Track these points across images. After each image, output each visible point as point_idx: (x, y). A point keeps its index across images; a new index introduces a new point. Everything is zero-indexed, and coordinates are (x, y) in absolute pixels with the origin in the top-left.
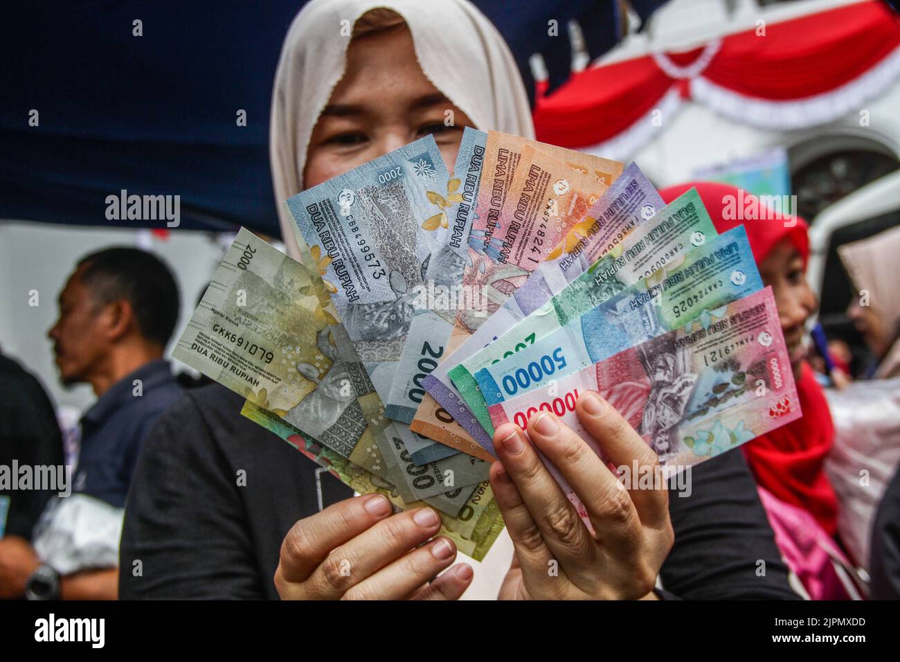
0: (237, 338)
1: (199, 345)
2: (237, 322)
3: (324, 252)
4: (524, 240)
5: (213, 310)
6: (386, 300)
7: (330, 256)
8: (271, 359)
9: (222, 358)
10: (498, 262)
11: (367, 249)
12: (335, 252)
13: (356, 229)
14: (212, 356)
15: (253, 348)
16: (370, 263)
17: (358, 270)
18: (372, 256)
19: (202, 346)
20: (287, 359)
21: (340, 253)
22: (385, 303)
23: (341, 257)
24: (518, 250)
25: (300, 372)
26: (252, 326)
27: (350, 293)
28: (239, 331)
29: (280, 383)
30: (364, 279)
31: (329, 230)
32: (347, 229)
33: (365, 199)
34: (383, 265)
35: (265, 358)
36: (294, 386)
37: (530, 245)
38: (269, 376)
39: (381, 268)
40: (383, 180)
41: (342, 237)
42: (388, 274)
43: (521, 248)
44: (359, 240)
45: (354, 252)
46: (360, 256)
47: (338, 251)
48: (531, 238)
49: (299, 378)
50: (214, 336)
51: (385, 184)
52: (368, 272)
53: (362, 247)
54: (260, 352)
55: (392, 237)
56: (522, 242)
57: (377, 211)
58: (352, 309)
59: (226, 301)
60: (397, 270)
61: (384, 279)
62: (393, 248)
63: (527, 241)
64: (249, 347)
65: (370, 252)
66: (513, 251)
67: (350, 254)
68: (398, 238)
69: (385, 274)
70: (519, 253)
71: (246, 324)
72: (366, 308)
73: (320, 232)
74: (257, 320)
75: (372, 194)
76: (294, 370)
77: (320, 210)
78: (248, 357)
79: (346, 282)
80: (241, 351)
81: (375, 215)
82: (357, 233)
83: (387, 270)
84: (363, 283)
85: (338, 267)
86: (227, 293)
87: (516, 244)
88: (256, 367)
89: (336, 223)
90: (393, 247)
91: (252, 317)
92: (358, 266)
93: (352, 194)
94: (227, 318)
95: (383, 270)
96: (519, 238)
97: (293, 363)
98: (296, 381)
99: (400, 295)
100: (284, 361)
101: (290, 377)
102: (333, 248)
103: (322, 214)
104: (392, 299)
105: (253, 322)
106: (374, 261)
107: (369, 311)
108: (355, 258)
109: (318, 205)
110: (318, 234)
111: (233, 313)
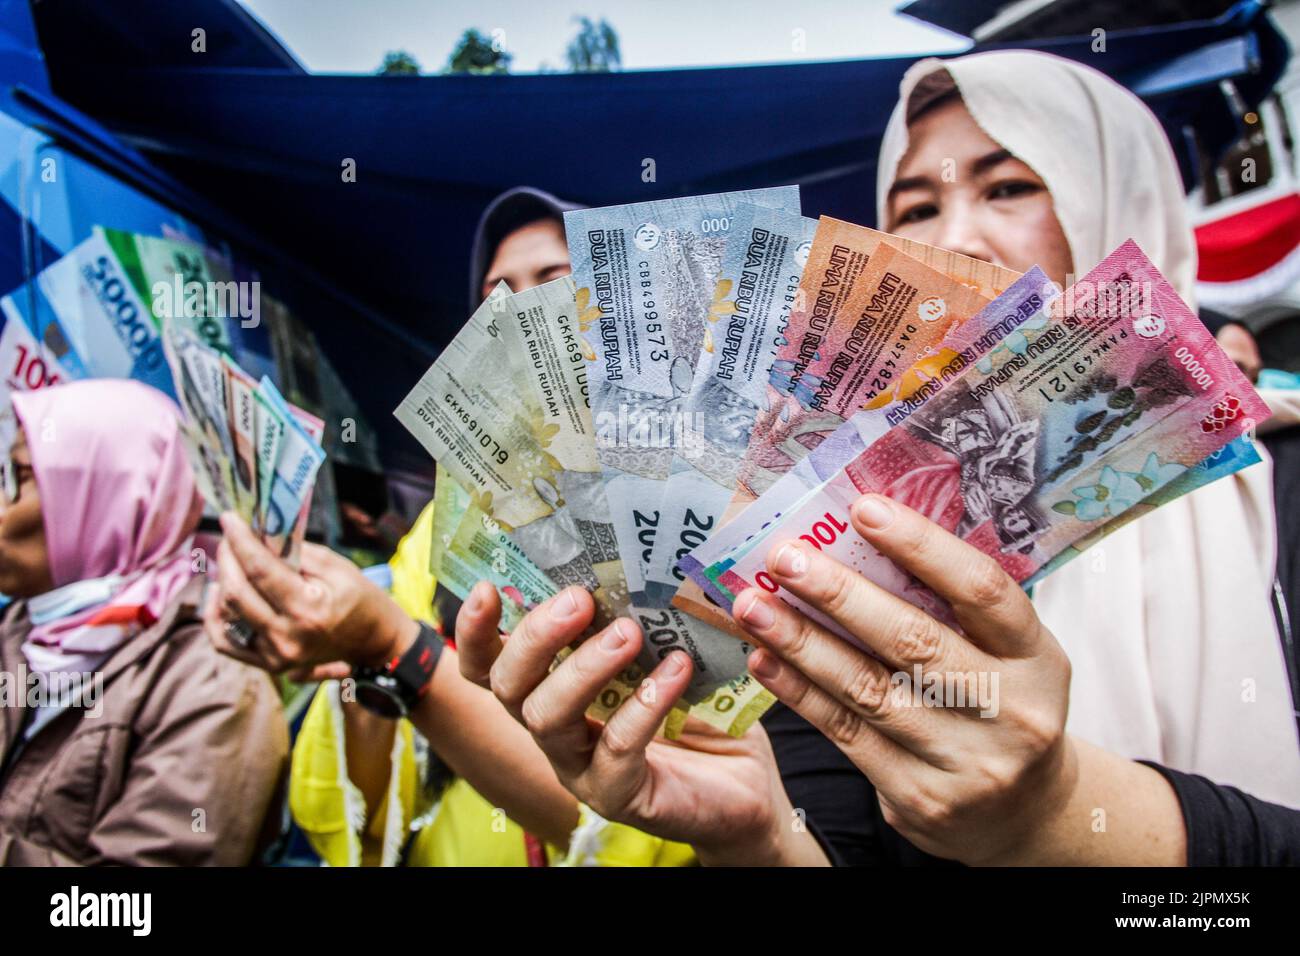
0: (470, 419)
1: (426, 412)
2: (474, 399)
3: (594, 301)
4: (856, 381)
5: (449, 374)
6: (657, 394)
7: (601, 310)
8: (504, 460)
9: (449, 437)
10: (809, 408)
11: (653, 315)
12: (609, 306)
13: (647, 284)
14: (439, 431)
15: (486, 440)
16: (652, 336)
17: (633, 341)
18: (658, 328)
19: (429, 415)
20: (523, 466)
21: (615, 309)
22: (655, 397)
23: (614, 314)
24: (845, 393)
25: (535, 488)
26: (489, 412)
27: (611, 367)
28: (474, 412)
29: (509, 493)
30: (637, 355)
31: (610, 272)
32: (636, 279)
33: (673, 245)
34: (669, 345)
35: (497, 456)
36: (526, 501)
37: (865, 388)
38: (499, 478)
39: (665, 347)
40: (706, 228)
41: (626, 288)
42: (671, 359)
43: (850, 391)
44: (647, 299)
45: (635, 315)
46: (641, 323)
47: (613, 305)
48: (869, 379)
49: (534, 495)
50: (445, 407)
51: (708, 235)
52: (645, 347)
53: (649, 311)
54: (492, 447)
55: (693, 310)
56: (852, 382)
57: (684, 268)
58: (608, 390)
59: (466, 369)
60: (686, 358)
61: (665, 365)
62: (691, 327)
63: (860, 381)
64: (481, 436)
65: (656, 321)
66: (837, 394)
67: (629, 315)
68: (701, 315)
69: (667, 358)
70: (846, 399)
71: (484, 407)
72: (628, 395)
73: (597, 272)
74: (497, 405)
75: (685, 242)
76: (529, 484)
77: (606, 242)
78: (478, 447)
79: (612, 351)
80: (471, 436)
81: (680, 272)
82: (647, 289)
83: (672, 353)
84: (635, 360)
85: (607, 327)
86: (468, 360)
87: (843, 384)
88: (486, 464)
89: (623, 266)
90: (690, 325)
91: (492, 399)
92: (635, 335)
93: (658, 233)
94: (463, 391)
95: (666, 351)
96: (848, 376)
97: (530, 475)
98: (529, 496)
99: (679, 393)
100: (519, 468)
101: (524, 490)
102: (608, 299)
103: (607, 247)
104: (666, 395)
105: (493, 407)
106: (657, 336)
107: (629, 400)
108: (633, 323)
109: (606, 233)
110: (593, 273)
111: (471, 387)
